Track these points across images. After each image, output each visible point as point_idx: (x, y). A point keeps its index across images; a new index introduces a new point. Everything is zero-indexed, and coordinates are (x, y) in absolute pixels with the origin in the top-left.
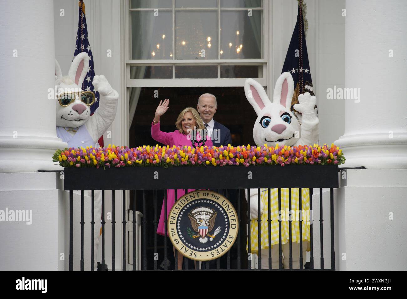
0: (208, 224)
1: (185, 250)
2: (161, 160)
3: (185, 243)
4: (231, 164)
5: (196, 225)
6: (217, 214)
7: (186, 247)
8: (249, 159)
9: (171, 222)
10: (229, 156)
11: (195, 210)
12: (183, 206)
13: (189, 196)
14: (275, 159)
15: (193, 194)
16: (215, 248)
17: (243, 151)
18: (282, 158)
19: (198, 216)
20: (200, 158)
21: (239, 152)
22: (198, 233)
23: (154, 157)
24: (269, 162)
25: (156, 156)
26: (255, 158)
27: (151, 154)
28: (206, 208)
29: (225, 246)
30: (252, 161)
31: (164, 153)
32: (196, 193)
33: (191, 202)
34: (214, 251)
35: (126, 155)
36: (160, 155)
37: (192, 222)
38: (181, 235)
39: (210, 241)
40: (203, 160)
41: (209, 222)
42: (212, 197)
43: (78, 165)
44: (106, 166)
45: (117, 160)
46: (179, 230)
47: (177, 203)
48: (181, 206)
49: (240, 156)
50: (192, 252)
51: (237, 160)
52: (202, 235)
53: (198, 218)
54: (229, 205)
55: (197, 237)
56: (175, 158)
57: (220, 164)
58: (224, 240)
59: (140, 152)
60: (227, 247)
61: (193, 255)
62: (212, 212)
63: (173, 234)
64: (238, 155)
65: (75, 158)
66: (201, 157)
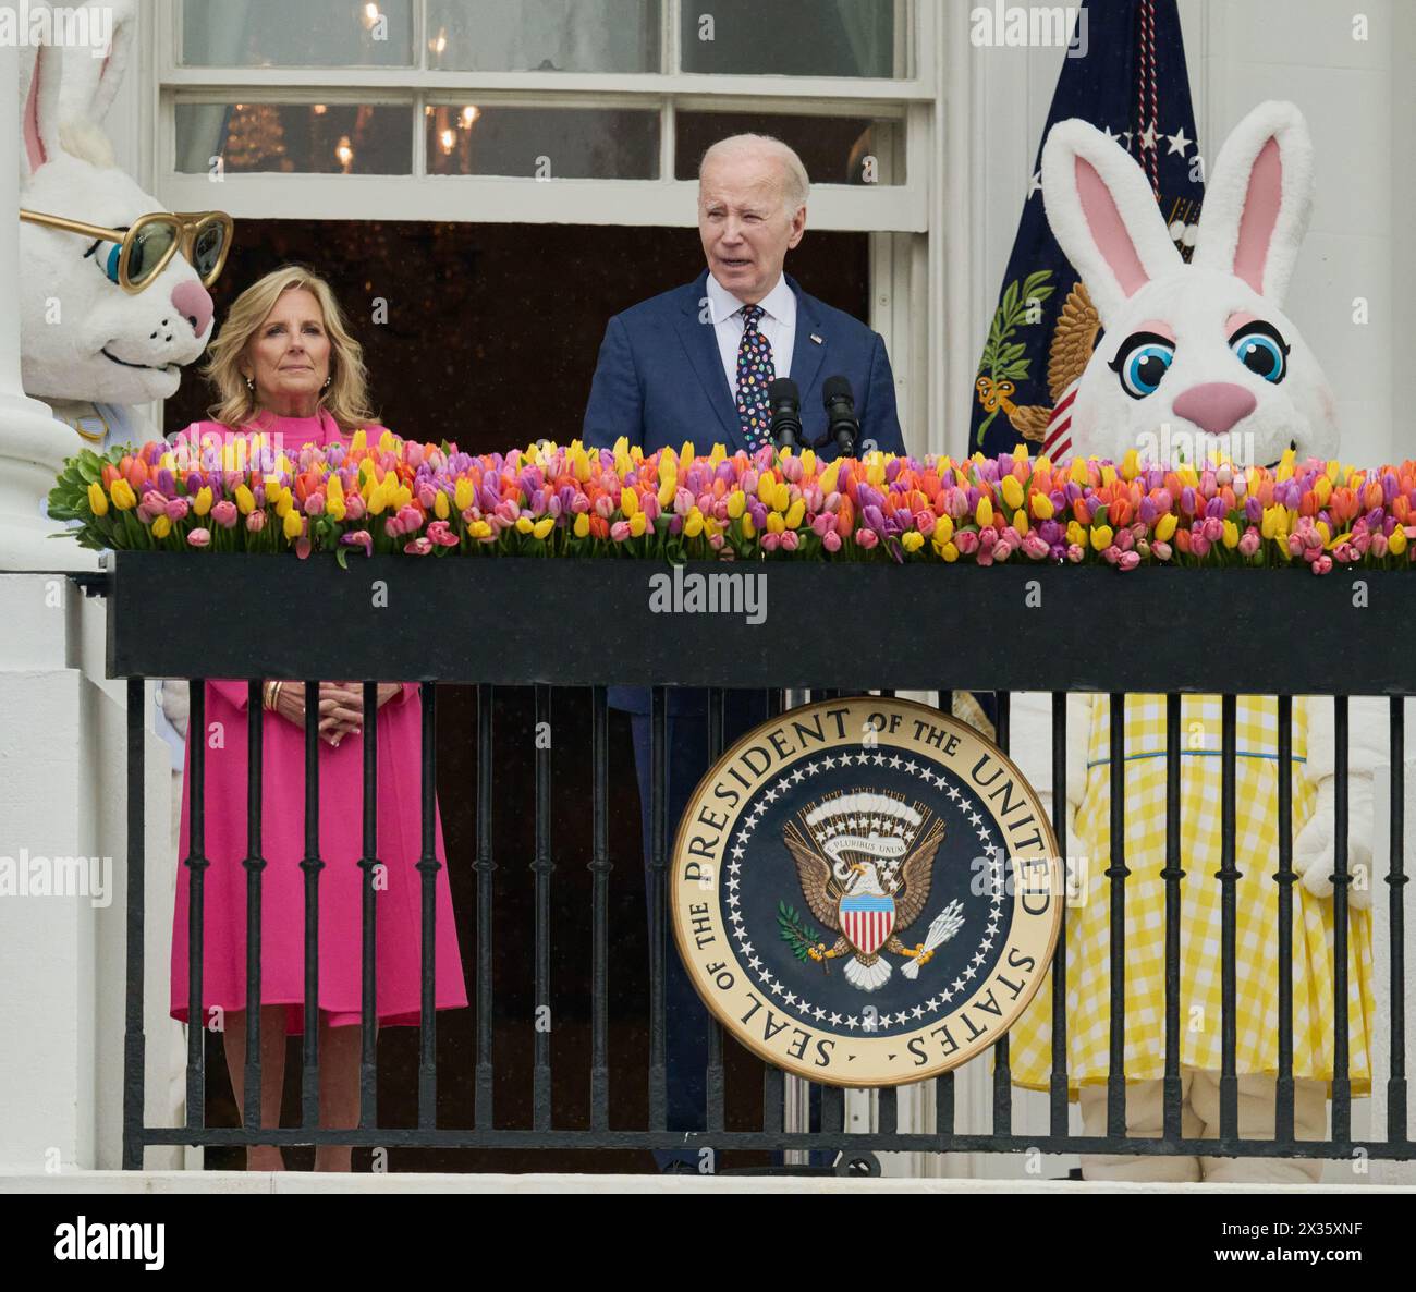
0: (894, 885)
1: (769, 1023)
2: (655, 521)
3: (764, 988)
4: (1043, 555)
5: (829, 892)
6: (944, 830)
7: (774, 1009)
8: (1141, 529)
9: (693, 871)
10: (1027, 506)
11: (825, 806)
12: (757, 783)
13: (794, 728)
14: (1283, 529)
15: (816, 717)
16: (930, 1018)
17: (1101, 484)
18: (1320, 530)
19: (837, 839)
20: (869, 514)
21: (1084, 486)
22: (839, 933)
23: (617, 504)
24: (1249, 544)
25: (629, 497)
26: (1169, 522)
27: (598, 487)
28: (883, 798)
29: (985, 1008)
30: (1151, 538)
31: (669, 482)
32: (829, 714)
33: (801, 764)
34: (924, 1032)
35: (465, 491)
36: (648, 495)
37: (804, 874)
38: (745, 940)
39: (904, 977)
40: (887, 525)
41: (898, 875)
42: (917, 737)
43: (200, 535)
44: (346, 545)
45: (415, 515)
46: (736, 917)
47: (727, 767)
48: (747, 785)
49: (1089, 509)
50: (808, 1037)
51: (1075, 532)
52: (860, 946)
53: (839, 854)
54: (1009, 786)
55: (830, 954)
56: (732, 512)
57: (974, 555)
58: (984, 973)
59: (539, 472)
60: (998, 1012)
61: (811, 1051)
62: (915, 819)
63: (703, 936)
64: (1078, 503)
65: (184, 495)
66: (875, 509)
